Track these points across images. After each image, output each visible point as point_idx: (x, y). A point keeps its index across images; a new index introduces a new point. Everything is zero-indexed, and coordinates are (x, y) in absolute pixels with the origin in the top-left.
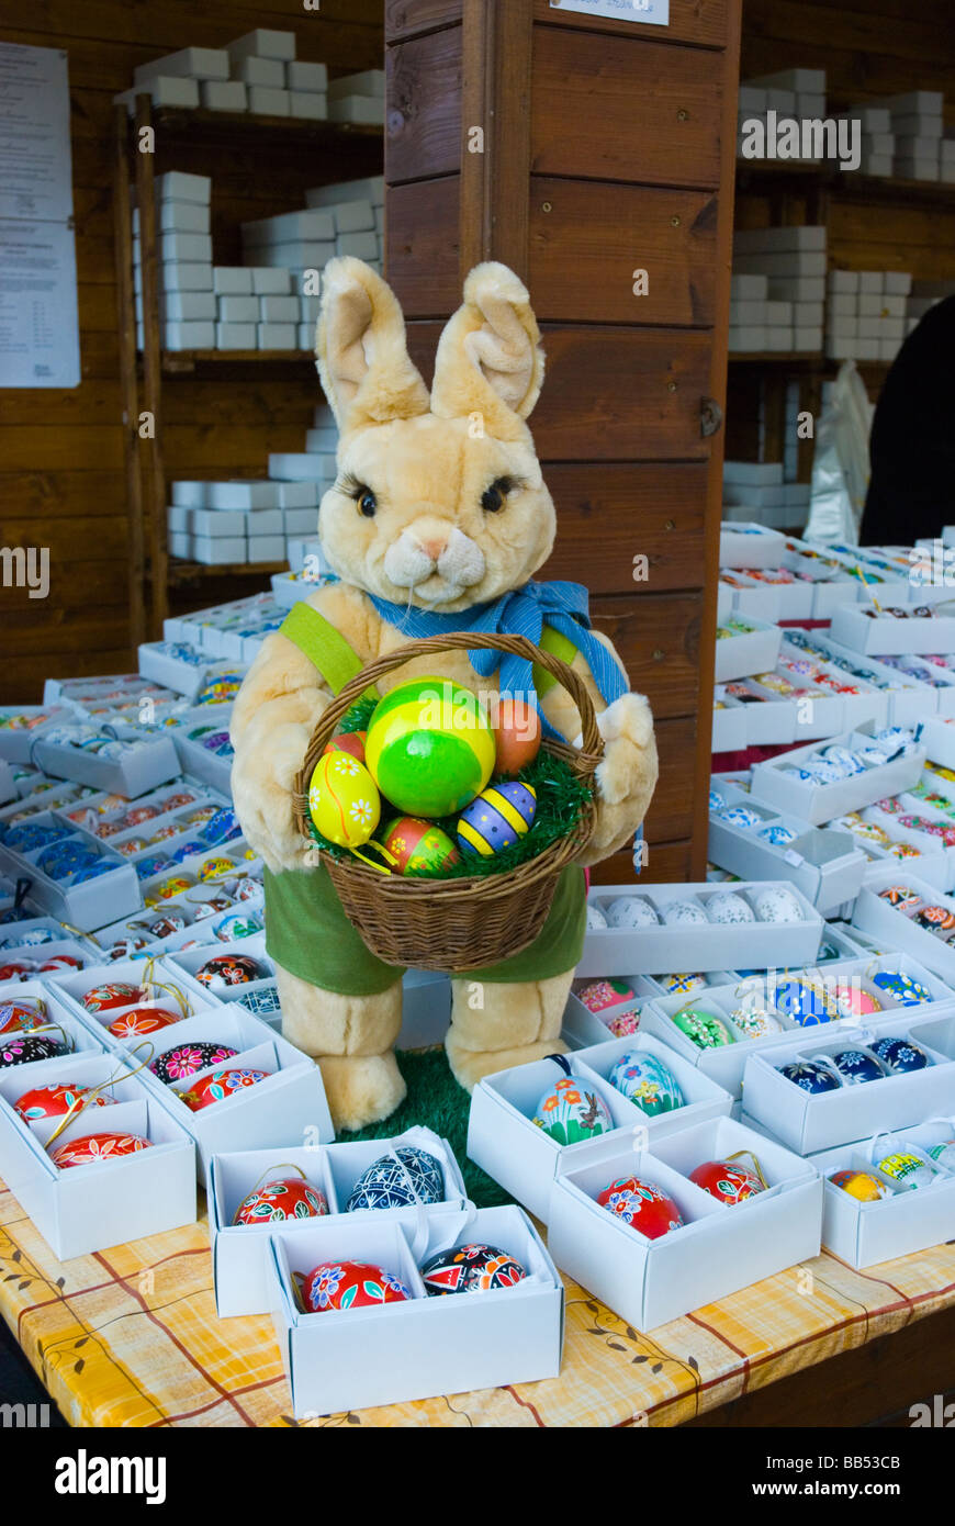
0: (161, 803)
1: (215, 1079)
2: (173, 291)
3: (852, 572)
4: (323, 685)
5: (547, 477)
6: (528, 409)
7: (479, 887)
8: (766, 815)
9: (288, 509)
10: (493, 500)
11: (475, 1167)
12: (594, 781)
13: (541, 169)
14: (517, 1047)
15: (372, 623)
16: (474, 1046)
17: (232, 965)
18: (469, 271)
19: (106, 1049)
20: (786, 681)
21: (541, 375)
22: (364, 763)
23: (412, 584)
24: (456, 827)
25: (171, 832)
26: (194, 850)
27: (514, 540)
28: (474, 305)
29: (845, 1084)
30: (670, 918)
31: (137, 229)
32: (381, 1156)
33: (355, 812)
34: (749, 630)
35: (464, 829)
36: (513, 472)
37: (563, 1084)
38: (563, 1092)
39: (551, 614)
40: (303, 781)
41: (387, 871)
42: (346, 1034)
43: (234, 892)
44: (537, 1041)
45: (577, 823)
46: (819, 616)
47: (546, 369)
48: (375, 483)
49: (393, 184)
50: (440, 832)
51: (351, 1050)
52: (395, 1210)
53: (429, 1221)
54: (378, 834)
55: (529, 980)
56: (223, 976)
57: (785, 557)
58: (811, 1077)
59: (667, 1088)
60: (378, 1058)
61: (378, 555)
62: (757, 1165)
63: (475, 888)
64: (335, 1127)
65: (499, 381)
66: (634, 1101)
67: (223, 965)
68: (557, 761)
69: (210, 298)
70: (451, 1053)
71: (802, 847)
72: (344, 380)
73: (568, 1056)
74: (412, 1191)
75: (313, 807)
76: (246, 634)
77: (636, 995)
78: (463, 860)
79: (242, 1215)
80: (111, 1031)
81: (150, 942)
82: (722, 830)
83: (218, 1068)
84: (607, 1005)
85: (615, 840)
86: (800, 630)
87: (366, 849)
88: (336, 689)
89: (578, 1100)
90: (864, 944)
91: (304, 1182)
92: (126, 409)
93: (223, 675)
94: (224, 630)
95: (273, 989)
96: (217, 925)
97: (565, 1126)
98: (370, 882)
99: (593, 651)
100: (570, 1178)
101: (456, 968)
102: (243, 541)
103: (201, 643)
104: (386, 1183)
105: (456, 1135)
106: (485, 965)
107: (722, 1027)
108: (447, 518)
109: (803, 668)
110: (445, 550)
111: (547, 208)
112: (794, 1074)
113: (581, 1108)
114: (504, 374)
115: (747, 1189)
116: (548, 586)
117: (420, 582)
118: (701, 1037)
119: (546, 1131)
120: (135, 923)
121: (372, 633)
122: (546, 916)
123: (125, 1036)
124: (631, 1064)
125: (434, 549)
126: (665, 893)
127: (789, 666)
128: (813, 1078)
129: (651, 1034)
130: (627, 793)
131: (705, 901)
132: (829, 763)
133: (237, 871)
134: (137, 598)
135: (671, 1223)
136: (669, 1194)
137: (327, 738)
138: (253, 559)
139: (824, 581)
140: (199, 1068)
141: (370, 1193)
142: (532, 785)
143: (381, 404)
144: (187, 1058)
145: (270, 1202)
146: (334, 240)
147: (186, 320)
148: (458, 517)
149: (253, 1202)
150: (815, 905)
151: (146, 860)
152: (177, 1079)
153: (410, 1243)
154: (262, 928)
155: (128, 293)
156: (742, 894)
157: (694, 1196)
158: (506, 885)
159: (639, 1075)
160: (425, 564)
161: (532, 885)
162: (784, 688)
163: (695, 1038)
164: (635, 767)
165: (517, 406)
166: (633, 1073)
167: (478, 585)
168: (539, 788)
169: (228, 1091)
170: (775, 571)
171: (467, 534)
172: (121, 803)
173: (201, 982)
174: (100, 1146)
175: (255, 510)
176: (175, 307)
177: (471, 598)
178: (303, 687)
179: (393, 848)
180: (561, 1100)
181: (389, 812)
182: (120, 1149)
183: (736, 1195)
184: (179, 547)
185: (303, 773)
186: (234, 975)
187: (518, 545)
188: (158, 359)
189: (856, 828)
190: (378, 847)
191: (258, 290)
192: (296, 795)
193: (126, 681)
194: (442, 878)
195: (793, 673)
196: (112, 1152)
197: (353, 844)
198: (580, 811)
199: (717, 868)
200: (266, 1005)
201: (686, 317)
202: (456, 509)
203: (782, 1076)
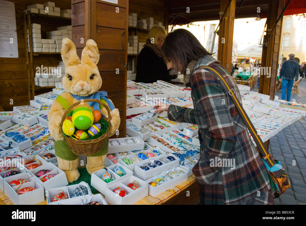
0: (35, 127)
1: (47, 176)
2: (35, 43)
3: (145, 87)
4: (64, 109)
5: (100, 74)
6: (97, 63)
7: (93, 141)
8: (135, 126)
9: (55, 78)
10: (92, 78)
11: (92, 187)
12: (110, 123)
13: (98, 25)
14: (98, 167)
15: (72, 98)
16: (91, 167)
17: (49, 155)
18: (87, 41)
19: (27, 172)
20: (136, 105)
21: (99, 58)
22: (72, 121)
23: (79, 91)
24: (88, 131)
25: (37, 132)
26: (41, 135)
27: (95, 84)
28: (88, 46)
29: (150, 169)
30: (121, 143)
31: (28, 32)
32: (77, 187)
33: (71, 130)
34: (130, 97)
35: (89, 131)
36: (95, 73)
37: (106, 173)
38: (106, 174)
39: (102, 96)
40: (61, 125)
41: (76, 139)
42: (69, 167)
43: (48, 142)
44: (101, 165)
45: (108, 130)
46: (140, 94)
47: (100, 57)
48: (72, 75)
49: (73, 27)
50: (85, 132)
51: (70, 169)
52: (80, 197)
53: (86, 198)
54: (75, 133)
55: (100, 156)
56: (47, 157)
57: (134, 85)
58: (146, 168)
59: (123, 172)
60: (75, 170)
61: (73, 87)
62: (138, 183)
63: (92, 141)
64: (68, 182)
65: (92, 59)
66: (118, 174)
67: (47, 155)
68: (104, 120)
69: (41, 44)
70: (87, 168)
71: (140, 131)
72: (66, 58)
73: (107, 168)
74: (82, 193)
75: (63, 129)
76: (48, 98)
77: (116, 156)
78: (89, 137)
79: (53, 200)
80: (28, 168)
81: (34, 152)
82: (128, 129)
83: (48, 174)
84: (112, 158)
85: (114, 132)
86: (137, 96)
87: (73, 136)
88: (66, 110)
89: (109, 175)
90: (150, 145)
91: (64, 193)
92: (27, 62)
93: (45, 105)
94: (45, 98)
95: (56, 159)
96: (46, 148)
97: (107, 180)
98: (73, 141)
99: (109, 102)
100: (108, 188)
101: (89, 155)
102: (47, 83)
103: (41, 100)
104: (78, 192)
105: (89, 182)
106: (94, 154)
107: (131, 161)
108: (84, 80)
109: (138, 102)
110: (84, 86)
111: (99, 31)
112: (142, 168)
113: (109, 176)
114: (93, 57)
115: (137, 187)
116: (101, 92)
117: (80, 91)
118: (128, 163)
119: (104, 181)
120: (31, 148)
121: (72, 100)
122: (103, 145)
123: (30, 169)
124: (117, 168)
125: (82, 86)
126: (120, 139)
127: (136, 102)
128: (145, 168)
129: (119, 163)
130: (116, 124)
131: (126, 140)
132: (143, 117)
133: (49, 139)
134: (29, 92)
135: (125, 194)
136: (124, 189)
137: (65, 118)
138: (49, 86)
139: (141, 89)
140: (44, 174)
141: (75, 194)
142: (100, 124)
143: (72, 62)
144: (42, 173)
145: (58, 197)
146: (62, 35)
147: (37, 47)
148: (86, 80)
149: (55, 197)
150: (143, 140)
151: (33, 137)
152: (40, 176)
153: (83, 202)
154: (54, 148)
155: (27, 43)
156: (132, 139)
157: (128, 189)
158: (97, 140)
159: (118, 170)
160: (81, 88)
161: (101, 140)
162: (136, 106)
163: (127, 163)
164: (117, 120)
165: (95, 62)
166: (117, 170)
167: (90, 91)
168: (101, 124)
169: (49, 178)
170: (133, 87)
171: (88, 83)
172: (28, 128)
173: (43, 158)
174: (26, 190)
175: (49, 78)
176: (35, 45)
177: (88, 94)
178: (60, 109)
179: (77, 135)
180: (106, 175)
181: (76, 129)
182: (30, 190)
183: (135, 188)
184: (36, 84)
185: (61, 124)
186: (49, 157)
187: (96, 85)
188: (32, 53)
189: (148, 127)
190: (75, 135)
191: (49, 43)
192: (60, 127)
193: (28, 106)
194: (86, 140)
195: (137, 103)
196: (29, 191)
197: (70, 135)
198: (108, 128)
199: (127, 135)
200: (55, 162)
201: (121, 49)
202: (86, 79)
203: (140, 168)
